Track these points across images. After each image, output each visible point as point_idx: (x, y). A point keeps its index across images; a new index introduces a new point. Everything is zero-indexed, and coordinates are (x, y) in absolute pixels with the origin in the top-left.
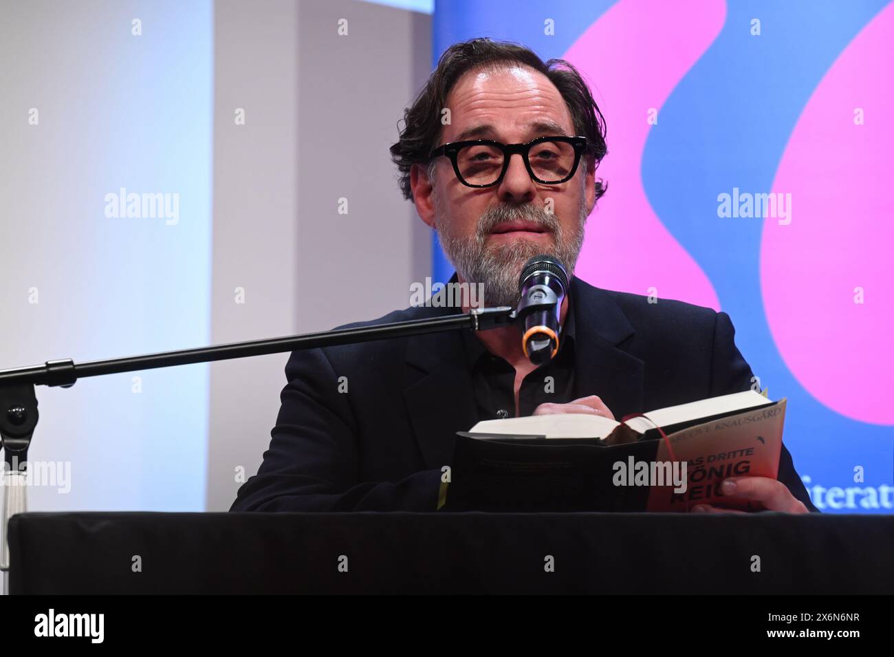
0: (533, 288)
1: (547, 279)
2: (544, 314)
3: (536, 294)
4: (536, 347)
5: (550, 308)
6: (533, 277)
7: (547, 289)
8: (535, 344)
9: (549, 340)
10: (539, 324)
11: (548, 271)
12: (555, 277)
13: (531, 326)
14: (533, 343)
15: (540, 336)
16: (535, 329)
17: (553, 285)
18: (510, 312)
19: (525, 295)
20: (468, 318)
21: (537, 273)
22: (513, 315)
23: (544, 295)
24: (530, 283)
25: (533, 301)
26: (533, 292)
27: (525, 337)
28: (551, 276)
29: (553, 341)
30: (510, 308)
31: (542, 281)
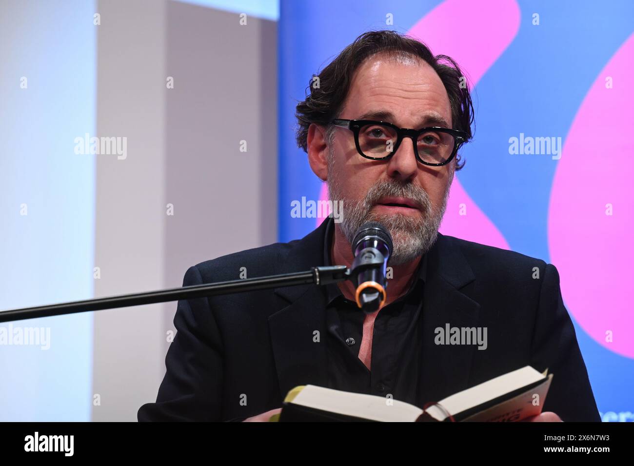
0: (365, 250)
1: (376, 243)
2: (374, 272)
3: (367, 255)
4: (367, 299)
5: (379, 267)
6: (364, 241)
7: (376, 251)
8: (367, 296)
9: (377, 294)
10: (370, 279)
11: (376, 236)
12: (383, 241)
13: (362, 282)
14: (364, 295)
15: (370, 290)
16: (366, 284)
17: (380, 248)
18: (345, 270)
19: (358, 255)
20: (311, 275)
21: (367, 238)
22: (348, 273)
23: (373, 256)
24: (362, 246)
25: (365, 261)
26: (364, 254)
27: (358, 291)
28: (379, 241)
29: (381, 294)
30: (346, 267)
31: (372, 245)
